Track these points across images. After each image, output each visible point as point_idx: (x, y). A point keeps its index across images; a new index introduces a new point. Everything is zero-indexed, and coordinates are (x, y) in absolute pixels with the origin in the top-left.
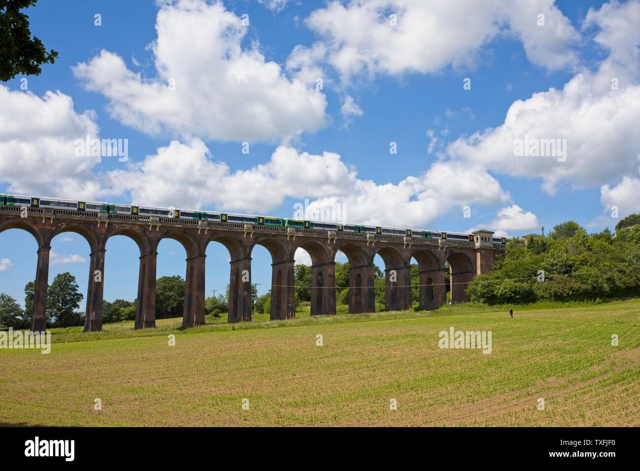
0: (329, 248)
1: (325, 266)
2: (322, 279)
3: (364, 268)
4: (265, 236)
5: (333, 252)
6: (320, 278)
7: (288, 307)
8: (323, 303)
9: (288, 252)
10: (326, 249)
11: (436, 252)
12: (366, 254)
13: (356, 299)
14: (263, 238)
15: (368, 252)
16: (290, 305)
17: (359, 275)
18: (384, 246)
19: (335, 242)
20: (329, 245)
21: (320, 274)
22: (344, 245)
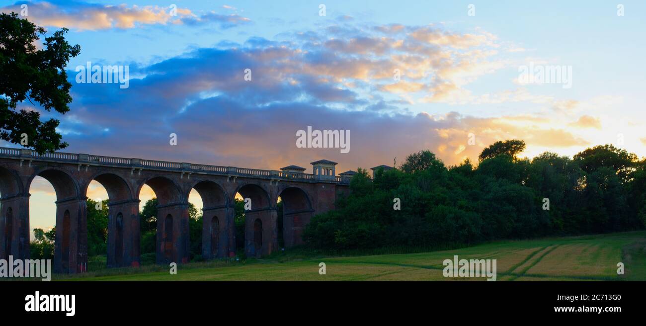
0: (133, 181)
1: (126, 204)
2: (122, 221)
3: (177, 206)
4: (48, 165)
5: (137, 186)
6: (119, 219)
7: (79, 257)
8: (124, 251)
9: (78, 187)
10: (128, 184)
11: (266, 187)
12: (179, 189)
13: (165, 246)
14: (46, 168)
15: (182, 187)
16: (81, 254)
17: (169, 216)
18: (202, 179)
19: (139, 174)
20: (132, 178)
21: (120, 214)
22: (152, 177)
